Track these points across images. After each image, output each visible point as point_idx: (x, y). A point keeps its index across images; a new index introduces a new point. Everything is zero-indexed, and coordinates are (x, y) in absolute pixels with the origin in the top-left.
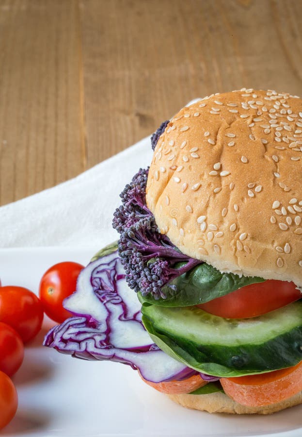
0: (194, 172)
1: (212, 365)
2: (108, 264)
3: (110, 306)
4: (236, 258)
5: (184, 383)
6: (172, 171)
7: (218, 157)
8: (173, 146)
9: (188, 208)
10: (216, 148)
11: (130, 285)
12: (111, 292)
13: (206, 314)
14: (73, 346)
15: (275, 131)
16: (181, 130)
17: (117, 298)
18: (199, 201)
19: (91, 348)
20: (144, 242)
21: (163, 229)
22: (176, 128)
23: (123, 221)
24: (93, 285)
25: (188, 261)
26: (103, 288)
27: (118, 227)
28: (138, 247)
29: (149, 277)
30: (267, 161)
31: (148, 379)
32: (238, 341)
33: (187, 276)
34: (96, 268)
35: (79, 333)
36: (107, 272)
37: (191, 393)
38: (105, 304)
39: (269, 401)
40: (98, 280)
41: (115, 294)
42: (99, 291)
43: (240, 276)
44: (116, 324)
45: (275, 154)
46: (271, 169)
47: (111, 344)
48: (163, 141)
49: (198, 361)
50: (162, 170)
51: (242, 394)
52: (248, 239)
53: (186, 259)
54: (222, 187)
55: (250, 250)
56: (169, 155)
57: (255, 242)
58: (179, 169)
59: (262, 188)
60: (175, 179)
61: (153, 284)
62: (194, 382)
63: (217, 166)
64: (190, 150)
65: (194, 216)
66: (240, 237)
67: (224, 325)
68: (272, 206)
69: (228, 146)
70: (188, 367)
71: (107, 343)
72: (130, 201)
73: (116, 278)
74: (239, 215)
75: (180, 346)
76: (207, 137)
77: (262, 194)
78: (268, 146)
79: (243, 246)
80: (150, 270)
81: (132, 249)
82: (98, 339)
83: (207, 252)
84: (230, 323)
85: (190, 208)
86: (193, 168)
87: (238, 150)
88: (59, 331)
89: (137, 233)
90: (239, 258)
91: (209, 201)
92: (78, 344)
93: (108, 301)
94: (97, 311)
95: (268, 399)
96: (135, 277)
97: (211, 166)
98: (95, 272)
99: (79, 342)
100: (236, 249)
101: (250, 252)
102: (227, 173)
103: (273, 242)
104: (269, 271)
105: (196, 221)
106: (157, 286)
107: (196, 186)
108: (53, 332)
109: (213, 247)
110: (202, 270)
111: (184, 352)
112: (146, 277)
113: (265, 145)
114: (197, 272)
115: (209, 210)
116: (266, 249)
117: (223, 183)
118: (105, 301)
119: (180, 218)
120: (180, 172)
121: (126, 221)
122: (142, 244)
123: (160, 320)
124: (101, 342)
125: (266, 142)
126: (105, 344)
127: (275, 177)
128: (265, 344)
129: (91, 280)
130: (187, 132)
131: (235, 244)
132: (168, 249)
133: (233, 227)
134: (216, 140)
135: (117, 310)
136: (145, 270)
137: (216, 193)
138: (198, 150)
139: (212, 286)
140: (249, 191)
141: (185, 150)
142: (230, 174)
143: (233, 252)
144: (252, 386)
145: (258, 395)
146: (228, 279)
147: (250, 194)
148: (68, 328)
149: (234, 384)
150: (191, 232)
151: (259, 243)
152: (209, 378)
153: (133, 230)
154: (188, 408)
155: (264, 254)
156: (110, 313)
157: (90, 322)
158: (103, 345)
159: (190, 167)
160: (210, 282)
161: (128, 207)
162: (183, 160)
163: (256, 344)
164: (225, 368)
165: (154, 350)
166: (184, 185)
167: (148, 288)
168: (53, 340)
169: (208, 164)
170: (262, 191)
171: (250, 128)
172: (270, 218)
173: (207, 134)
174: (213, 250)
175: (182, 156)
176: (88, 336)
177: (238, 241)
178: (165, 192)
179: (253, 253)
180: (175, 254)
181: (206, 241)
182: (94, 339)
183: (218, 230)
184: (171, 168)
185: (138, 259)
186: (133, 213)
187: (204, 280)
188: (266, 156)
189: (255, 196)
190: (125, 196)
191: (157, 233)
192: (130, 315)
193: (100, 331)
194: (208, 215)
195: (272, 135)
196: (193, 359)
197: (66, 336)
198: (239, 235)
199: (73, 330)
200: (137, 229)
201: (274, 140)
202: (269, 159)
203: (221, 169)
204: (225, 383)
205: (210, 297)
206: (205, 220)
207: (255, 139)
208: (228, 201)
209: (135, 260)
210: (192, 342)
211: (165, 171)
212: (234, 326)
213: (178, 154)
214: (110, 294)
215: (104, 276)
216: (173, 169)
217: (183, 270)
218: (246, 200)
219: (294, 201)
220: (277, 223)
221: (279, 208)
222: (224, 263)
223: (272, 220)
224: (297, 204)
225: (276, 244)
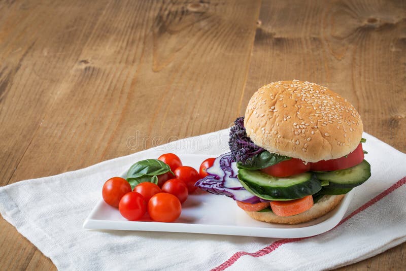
0: (263, 110)
1: (265, 196)
2: (229, 156)
3: (226, 172)
4: (276, 146)
5: (255, 206)
7: (274, 104)
9: (258, 124)
10: (274, 100)
14: (207, 186)
15: (303, 96)
17: (230, 169)
18: (263, 121)
19: (215, 187)
22: (259, 92)
24: (220, 163)
26: (224, 165)
27: (231, 135)
28: (237, 142)
29: (240, 154)
32: (277, 185)
33: (258, 156)
34: (223, 157)
35: (210, 181)
36: (228, 159)
37: (258, 212)
38: (224, 171)
40: (223, 162)
41: (229, 167)
42: (223, 166)
43: (278, 155)
44: (228, 179)
45: (300, 105)
46: (296, 110)
47: (224, 186)
49: (260, 194)
50: (250, 109)
52: (282, 138)
53: (258, 148)
54: (273, 116)
55: (282, 143)
56: (253, 103)
57: (284, 139)
58: (256, 108)
59: (290, 117)
60: (255, 112)
62: (259, 206)
63: (272, 108)
64: (262, 101)
66: (278, 137)
67: (273, 179)
68: (293, 125)
69: (279, 100)
70: (255, 196)
71: (222, 185)
73: (231, 161)
74: (278, 128)
77: (290, 119)
79: (279, 141)
80: (241, 151)
82: (218, 184)
87: (283, 102)
88: (202, 181)
91: (267, 121)
92: (209, 185)
93: (226, 170)
94: (220, 174)
97: (270, 107)
98: (223, 159)
103: (292, 139)
104: (290, 152)
105: (261, 130)
106: (243, 158)
107: (262, 115)
108: (199, 181)
109: (267, 141)
110: (265, 153)
111: (254, 190)
113: (296, 101)
114: (262, 154)
115: (267, 125)
116: (288, 143)
117: (274, 114)
119: (255, 129)
120: (257, 110)
122: (240, 141)
123: (245, 176)
127: (297, 114)
128: (289, 187)
129: (220, 161)
130: (263, 94)
131: (276, 140)
132: (251, 144)
133: (276, 132)
134: (275, 97)
135: (229, 173)
137: (271, 118)
138: (266, 101)
139: (268, 160)
141: (260, 101)
142: (278, 111)
143: (275, 143)
144: (282, 207)
145: (285, 211)
146: (275, 158)
147: (285, 119)
148: (206, 180)
149: (275, 205)
150: (259, 135)
151: (286, 140)
154: (258, 220)
155: (288, 145)
156: (226, 174)
157: (217, 177)
158: (220, 186)
159: (261, 108)
161: (237, 127)
162: (259, 105)
163: (285, 187)
164: (271, 197)
165: (242, 189)
166: (258, 115)
167: (239, 159)
171: (291, 94)
173: (271, 95)
174: (267, 143)
176: (215, 182)
181: (264, 138)
183: (269, 134)
184: (253, 108)
187: (264, 158)
188: (296, 106)
190: (236, 122)
191: (246, 137)
192: (234, 176)
193: (220, 181)
194: (266, 127)
195: (300, 98)
196: (258, 193)
197: (205, 182)
199: (208, 180)
200: (238, 135)
201: (301, 100)
203: (274, 109)
204: (272, 205)
205: (267, 166)
206: (265, 129)
207: (292, 99)
208: (275, 122)
209: (235, 147)
210: (258, 185)
212: (277, 180)
213: (258, 102)
214: (227, 167)
215: (226, 160)
217: (257, 153)
218: (282, 122)
219: (303, 123)
220: (294, 132)
221: (296, 126)
222: (272, 149)
223: (292, 130)
224: (304, 125)
225: (293, 140)
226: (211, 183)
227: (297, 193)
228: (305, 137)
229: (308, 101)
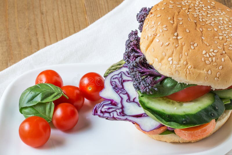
0: (166, 37)
1: (172, 123)
2: (118, 75)
4: (186, 76)
5: (157, 130)
6: (154, 36)
7: (176, 30)
8: (154, 24)
9: (164, 54)
10: (175, 25)
11: (135, 88)
12: (121, 88)
13: (168, 99)
14: (107, 115)
15: (199, 16)
16: (157, 17)
17: (124, 91)
18: (168, 50)
19: (116, 116)
20: (141, 68)
21: (151, 62)
22: (154, 15)
23: (129, 57)
24: (112, 85)
25: (161, 77)
26: (117, 86)
27: (126, 60)
28: (138, 70)
29: (145, 85)
30: (198, 31)
31: (144, 130)
32: (184, 112)
34: (113, 76)
35: (109, 108)
36: (118, 79)
37: (160, 134)
38: (119, 94)
39: (197, 138)
40: (114, 82)
41: (123, 89)
42: (115, 87)
43: (187, 84)
44: (125, 104)
45: (201, 27)
46: (200, 35)
47: (124, 114)
48: (148, 21)
49: (166, 121)
50: (150, 35)
51: (185, 135)
52: (192, 68)
53: (160, 76)
54: (179, 44)
55: (193, 73)
56: (152, 28)
57: (195, 70)
58: (158, 35)
59: (197, 44)
60: (157, 40)
61: (147, 88)
62: (162, 130)
63: (176, 34)
64: (162, 26)
65: (166, 57)
66: (189, 68)
67: (177, 104)
68: (202, 53)
69: (180, 24)
70: (161, 124)
71: (123, 113)
72: (131, 48)
73: (122, 81)
74: (188, 57)
75: (157, 114)
76: (170, 20)
77: (198, 47)
78: (197, 24)
79: (190, 71)
80: (145, 81)
81: (136, 72)
82: (118, 111)
83: (172, 73)
84: (180, 104)
85: (165, 54)
86: (165, 35)
87: (184, 26)
88: (99, 108)
89: (138, 64)
90: (188, 77)
91: (173, 51)
92: (109, 114)
93: (120, 93)
94: (116, 98)
95: (197, 137)
96: (138, 84)
97: (173, 34)
98: (112, 78)
99: (109, 113)
100: (186, 73)
101: (193, 74)
102: (181, 37)
103: (203, 69)
104: (201, 82)
105: (168, 60)
106: (149, 89)
107: (167, 43)
108: (96, 108)
109: (175, 71)
110: (168, 80)
111: (159, 117)
112: (144, 85)
113: (195, 23)
114: (165, 81)
115: (174, 55)
116: (200, 73)
117: (179, 42)
118: (119, 93)
119: (159, 59)
120: (159, 37)
121: (130, 57)
122: (140, 69)
123: (148, 103)
124: (120, 113)
125: (196, 22)
126: (122, 113)
127: (202, 39)
128: (196, 113)
129: (111, 82)
130: (160, 17)
131: (186, 71)
132: (152, 71)
133: (185, 63)
134: (174, 21)
135: (125, 97)
136: (143, 81)
137: (177, 47)
138: (166, 26)
139: (172, 87)
140: (192, 46)
141: (160, 26)
142: (182, 38)
143: (185, 74)
144: (190, 132)
145: (192, 135)
146: (180, 84)
147: (192, 48)
148: (103, 107)
149: (182, 131)
150: (165, 65)
151: (197, 70)
152: (171, 129)
153: (136, 63)
154: (157, 140)
155: (200, 74)
156: (122, 99)
157: (113, 103)
158: (121, 114)
159: (163, 35)
160: (172, 86)
161: (130, 50)
162: (160, 31)
163: (192, 113)
164: (178, 124)
165: (144, 116)
166: (161, 43)
167: (145, 90)
168: (97, 112)
169: (172, 33)
170: (197, 46)
171: (188, 14)
172: (202, 58)
173: (169, 18)
174: (176, 73)
175: (159, 29)
176: (113, 110)
177: (187, 69)
178: (151, 45)
179: (194, 75)
180: (155, 73)
181: (172, 69)
182: (117, 112)
183: (178, 64)
184: (154, 35)
185: (140, 76)
186: (133, 54)
187: (169, 85)
188: (197, 29)
189: (194, 49)
190: (129, 45)
191: (146, 64)
192: (132, 99)
193: (119, 107)
194: (173, 57)
195: (198, 18)
196: (163, 120)
197: (103, 110)
198: (188, 66)
199: (106, 107)
200: (138, 62)
201: (199, 20)
202: (199, 30)
203: (177, 36)
204: (177, 130)
205: (171, 93)
206: (172, 60)
207: (191, 20)
208: (182, 51)
209: (138, 77)
210: (164, 113)
211: (151, 36)
212: (181, 105)
213: (157, 28)
214: (121, 89)
215: (117, 80)
216: (155, 35)
217: (159, 80)
218: (190, 50)
219: (212, 50)
220: (205, 61)
221: (206, 54)
222: (180, 79)
223: (203, 59)
224: (213, 52)
225: (205, 70)
226: (110, 110)
227: (205, 118)
228: (217, 66)
229: (206, 21)
